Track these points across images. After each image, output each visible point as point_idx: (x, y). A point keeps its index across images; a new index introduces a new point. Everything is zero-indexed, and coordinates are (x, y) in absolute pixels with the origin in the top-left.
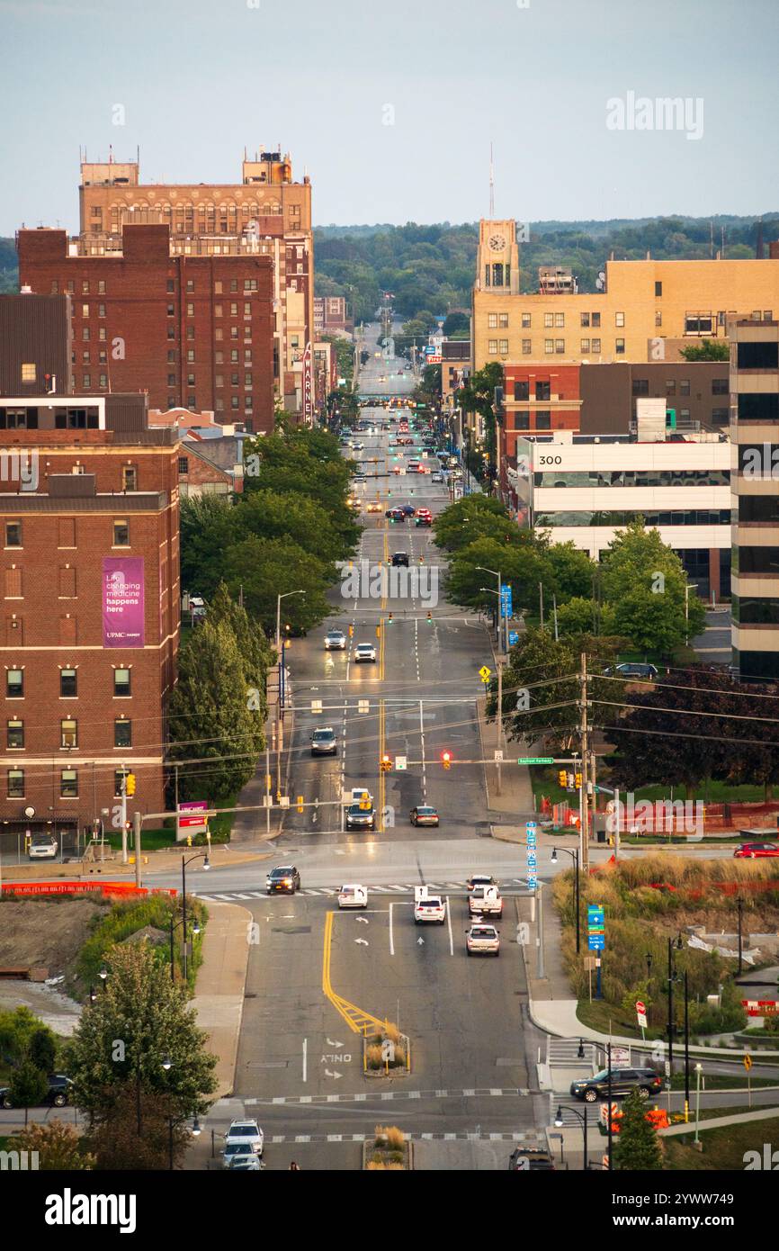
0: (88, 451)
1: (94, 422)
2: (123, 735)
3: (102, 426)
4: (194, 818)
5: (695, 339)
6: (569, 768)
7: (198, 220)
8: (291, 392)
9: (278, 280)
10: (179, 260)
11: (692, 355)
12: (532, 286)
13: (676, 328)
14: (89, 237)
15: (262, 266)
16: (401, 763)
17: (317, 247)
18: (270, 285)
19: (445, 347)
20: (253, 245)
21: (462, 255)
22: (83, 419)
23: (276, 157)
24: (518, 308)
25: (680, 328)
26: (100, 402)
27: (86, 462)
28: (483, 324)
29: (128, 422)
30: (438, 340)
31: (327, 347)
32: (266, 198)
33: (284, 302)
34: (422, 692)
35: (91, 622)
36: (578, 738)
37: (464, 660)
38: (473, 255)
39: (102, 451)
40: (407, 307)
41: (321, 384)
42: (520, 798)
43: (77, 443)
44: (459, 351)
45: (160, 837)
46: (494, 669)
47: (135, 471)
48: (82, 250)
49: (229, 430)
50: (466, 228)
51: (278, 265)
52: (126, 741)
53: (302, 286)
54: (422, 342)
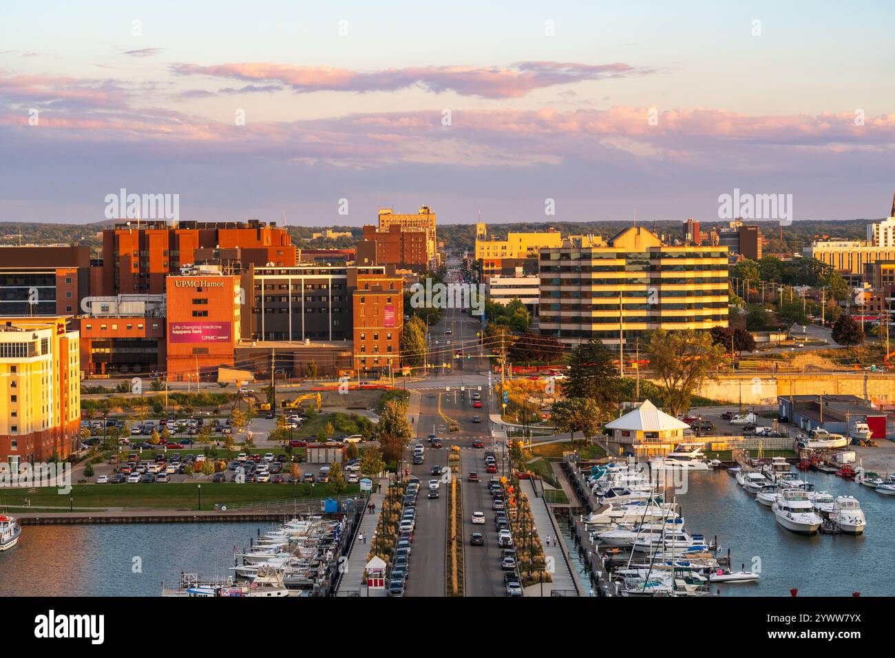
0: (381, 280)
1: (382, 273)
2: (389, 349)
3: (384, 273)
4: (407, 370)
5: (530, 253)
6: (499, 358)
7: (408, 223)
8: (430, 265)
9: (427, 238)
10: (403, 233)
11: (528, 256)
12: (489, 239)
13: (524, 250)
14: (381, 227)
15: (424, 234)
16: (458, 356)
17: (437, 230)
18: (425, 238)
19: (468, 254)
20: (422, 230)
21: (472, 232)
22: (380, 272)
23: (427, 208)
24: (486, 244)
25: (526, 250)
26: (384, 268)
27: (380, 282)
28: (477, 249)
29: (391, 274)
30: (466, 253)
31: (439, 254)
32: (424, 217)
33: (429, 243)
34: (462, 339)
35: (382, 322)
36: (501, 351)
37: (473, 331)
38: (475, 232)
39: (384, 280)
40: (459, 246)
41: (437, 264)
42: (487, 365)
43: (378, 278)
44: (473, 255)
45: (399, 374)
46: (481, 333)
47: (392, 284)
48: (379, 231)
49: (415, 275)
50: (473, 225)
51: (427, 234)
52: (390, 351)
53: (433, 239)
54: (463, 253)
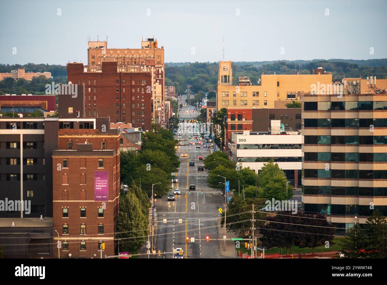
0: (90, 136)
1: (92, 127)
2: (101, 230)
3: (95, 128)
5: (290, 101)
6: (248, 242)
7: (127, 60)
8: (157, 117)
9: (153, 80)
10: (120, 73)
11: (289, 106)
12: (236, 82)
13: (284, 97)
14: (91, 66)
15: (148, 76)
16: (193, 240)
17: (166, 70)
18: (150, 82)
19: (208, 103)
20: (145, 70)
21: (214, 73)
22: (89, 125)
23: (152, 40)
24: (232, 90)
25: (285, 97)
26: (94, 120)
27: (90, 140)
28: (220, 95)
30: (205, 101)
31: (169, 103)
32: (149, 53)
33: (155, 88)
34: (200, 216)
35: (91, 193)
36: (251, 232)
37: (214, 206)
38: (217, 73)
39: (95, 136)
40: (195, 90)
41: (167, 115)
42: (232, 252)
43: (87, 133)
44: (212, 104)
46: (223, 209)
47: (105, 143)
48: (89, 70)
49: (136, 130)
50: (215, 63)
51: (153, 75)
52: (102, 232)
53: (161, 82)
54: (200, 101)
